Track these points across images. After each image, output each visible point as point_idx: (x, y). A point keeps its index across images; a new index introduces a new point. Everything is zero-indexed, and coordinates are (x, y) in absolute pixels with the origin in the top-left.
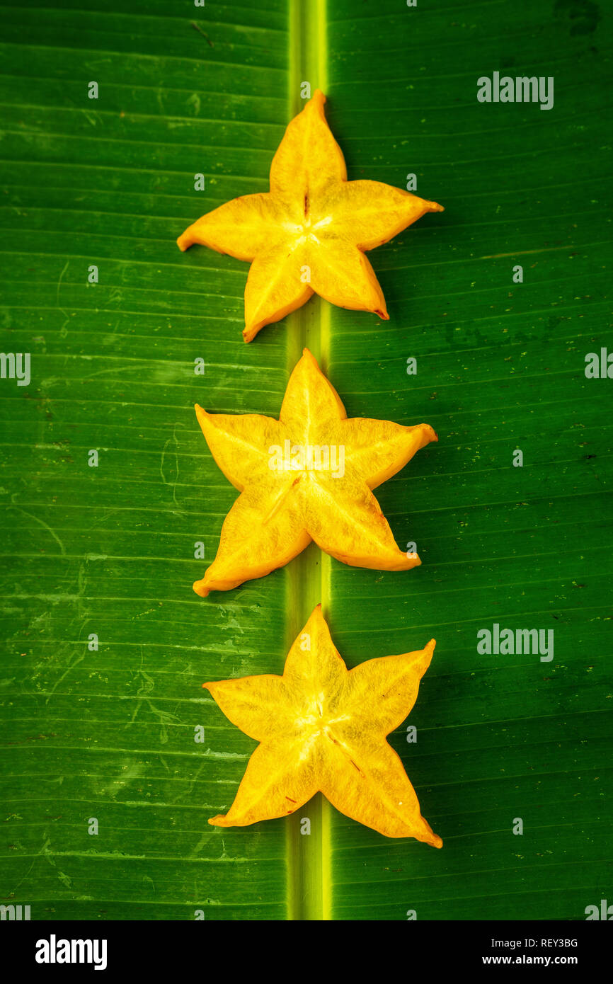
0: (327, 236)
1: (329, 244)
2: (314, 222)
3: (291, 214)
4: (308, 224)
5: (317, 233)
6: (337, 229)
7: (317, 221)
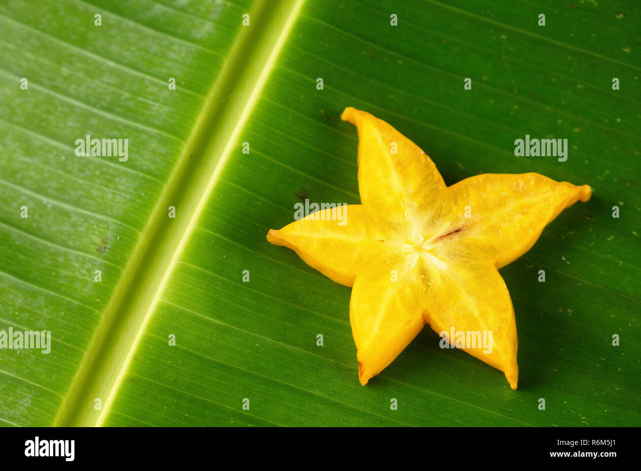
0: (424, 273)
1: (415, 279)
2: (432, 252)
3: (432, 223)
4: (428, 246)
5: (421, 261)
6: (436, 280)
7: (435, 254)
